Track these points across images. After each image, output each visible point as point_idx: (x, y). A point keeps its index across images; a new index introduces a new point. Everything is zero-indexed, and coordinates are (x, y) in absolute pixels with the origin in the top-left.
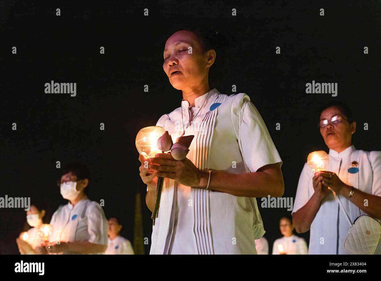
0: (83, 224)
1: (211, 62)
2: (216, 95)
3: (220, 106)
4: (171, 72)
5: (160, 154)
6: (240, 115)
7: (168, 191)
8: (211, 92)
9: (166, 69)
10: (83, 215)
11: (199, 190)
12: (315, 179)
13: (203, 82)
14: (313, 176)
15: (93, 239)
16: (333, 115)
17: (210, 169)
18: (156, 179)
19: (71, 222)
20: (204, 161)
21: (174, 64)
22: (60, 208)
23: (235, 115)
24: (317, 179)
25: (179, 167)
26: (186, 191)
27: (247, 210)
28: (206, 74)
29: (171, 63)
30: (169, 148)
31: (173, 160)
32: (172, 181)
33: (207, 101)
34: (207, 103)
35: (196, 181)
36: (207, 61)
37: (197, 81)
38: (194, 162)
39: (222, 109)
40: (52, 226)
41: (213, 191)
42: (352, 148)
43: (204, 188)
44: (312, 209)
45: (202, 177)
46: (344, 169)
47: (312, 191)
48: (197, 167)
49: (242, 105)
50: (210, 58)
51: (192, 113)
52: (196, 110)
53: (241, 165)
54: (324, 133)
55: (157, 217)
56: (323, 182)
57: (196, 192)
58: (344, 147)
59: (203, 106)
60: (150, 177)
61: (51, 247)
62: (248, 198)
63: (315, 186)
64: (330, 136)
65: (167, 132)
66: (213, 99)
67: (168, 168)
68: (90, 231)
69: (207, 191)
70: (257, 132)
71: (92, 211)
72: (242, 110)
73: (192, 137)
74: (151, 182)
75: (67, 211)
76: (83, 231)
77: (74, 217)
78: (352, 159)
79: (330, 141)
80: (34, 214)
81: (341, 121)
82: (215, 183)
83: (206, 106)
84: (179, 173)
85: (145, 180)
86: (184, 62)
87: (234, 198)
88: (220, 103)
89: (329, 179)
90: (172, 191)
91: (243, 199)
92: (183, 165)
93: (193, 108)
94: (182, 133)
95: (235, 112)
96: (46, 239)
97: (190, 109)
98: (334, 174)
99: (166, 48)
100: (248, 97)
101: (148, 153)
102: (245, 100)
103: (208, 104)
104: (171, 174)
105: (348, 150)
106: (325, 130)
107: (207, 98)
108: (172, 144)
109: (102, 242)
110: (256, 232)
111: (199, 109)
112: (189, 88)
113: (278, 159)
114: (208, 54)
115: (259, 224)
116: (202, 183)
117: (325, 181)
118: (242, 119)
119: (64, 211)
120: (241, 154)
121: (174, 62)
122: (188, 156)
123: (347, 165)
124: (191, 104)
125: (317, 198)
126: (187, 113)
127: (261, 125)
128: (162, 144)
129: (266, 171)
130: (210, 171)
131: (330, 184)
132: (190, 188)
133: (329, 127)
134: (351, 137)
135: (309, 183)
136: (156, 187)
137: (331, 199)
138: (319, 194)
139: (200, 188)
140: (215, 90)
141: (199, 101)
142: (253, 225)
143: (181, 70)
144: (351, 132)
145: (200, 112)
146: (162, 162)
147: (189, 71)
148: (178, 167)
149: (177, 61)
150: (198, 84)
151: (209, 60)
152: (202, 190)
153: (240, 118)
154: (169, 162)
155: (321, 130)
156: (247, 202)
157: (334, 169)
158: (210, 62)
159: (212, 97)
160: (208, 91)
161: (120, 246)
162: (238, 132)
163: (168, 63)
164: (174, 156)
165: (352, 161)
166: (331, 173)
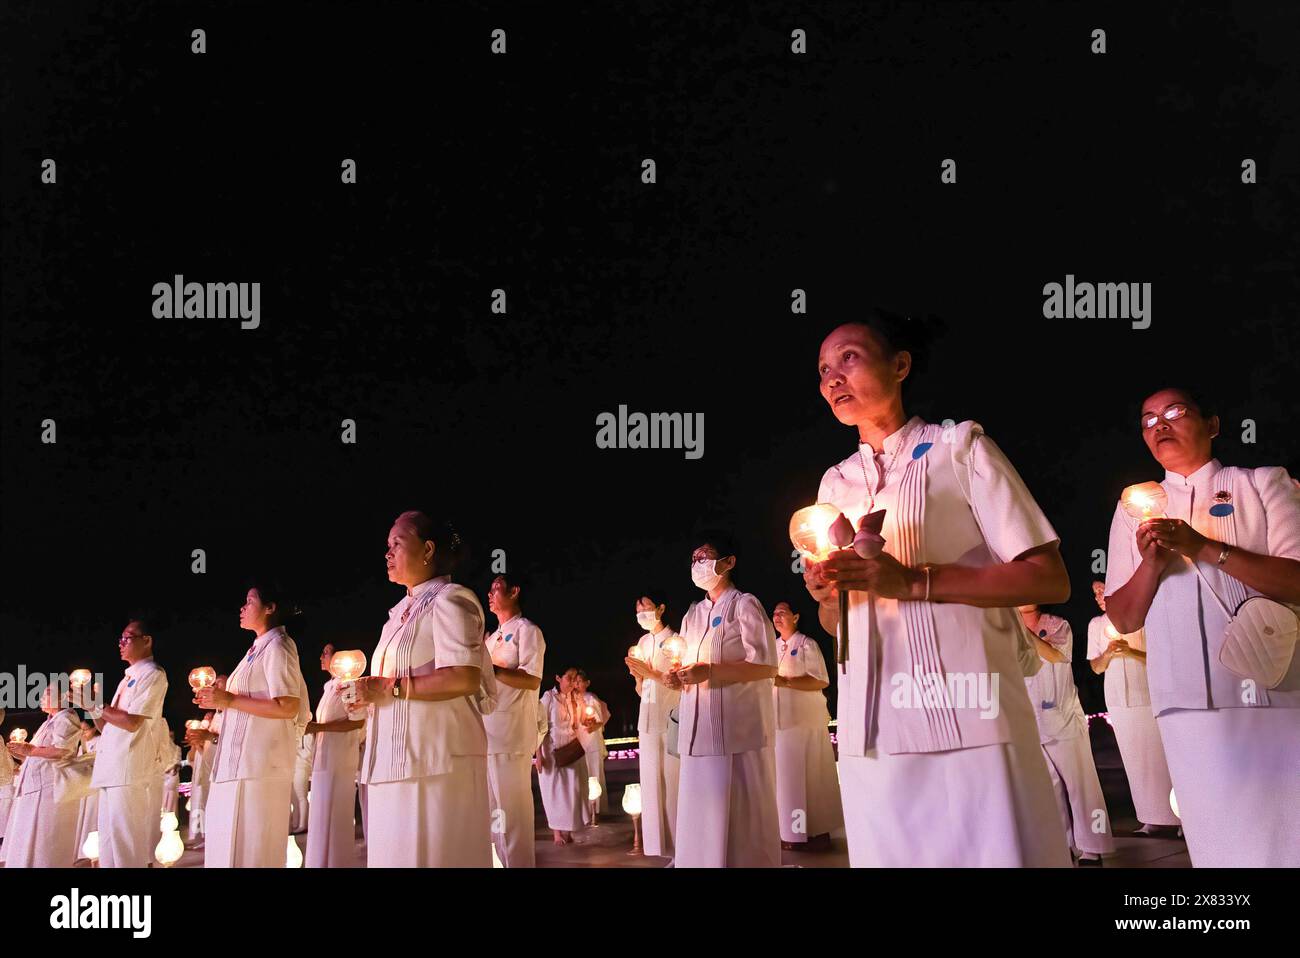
0: (733, 631)
1: (904, 373)
2: (919, 427)
3: (929, 451)
4: (834, 398)
5: (836, 553)
6: (968, 463)
7: (858, 609)
8: (910, 423)
9: (826, 392)
10: (732, 617)
11: (913, 603)
12: (1141, 535)
13: (893, 407)
14: (1138, 529)
15: (752, 655)
16: (1168, 404)
17: (928, 565)
18: (835, 593)
19: (713, 630)
20: (916, 552)
21: (838, 383)
22: (692, 606)
23: (959, 465)
24: (1144, 534)
25: (873, 569)
26: (889, 608)
27: (1005, 630)
28: (895, 395)
29: (832, 383)
30: (850, 540)
31: (860, 559)
32: (863, 594)
33: (905, 440)
34: (905, 444)
35: (905, 589)
36: (895, 372)
37: (882, 408)
38: (897, 557)
39: (934, 456)
40: (683, 639)
41: (939, 602)
42: (1214, 464)
43: (921, 599)
44: (1143, 590)
45: (915, 581)
46: (1202, 509)
47: (1139, 559)
48: (904, 563)
49: (969, 444)
50: (901, 366)
51: (882, 465)
52: (886, 458)
53: (983, 551)
54: (1150, 439)
55: (848, 659)
56: (1158, 541)
57: (908, 608)
58: (1195, 463)
59: (901, 450)
60: (824, 590)
61: (685, 674)
62: (1005, 609)
63: (1143, 549)
64: (1164, 443)
65: (842, 515)
66: (916, 438)
67: (853, 575)
68: (745, 644)
69: (928, 604)
70: (1004, 491)
71: (745, 609)
72: (971, 453)
73: (883, 513)
74: (826, 599)
75: (703, 610)
76: (735, 643)
77: (717, 621)
78: (1215, 488)
79: (1165, 455)
80: (649, 610)
81: (1186, 416)
82: (941, 590)
83: (905, 451)
84: (874, 581)
85: (816, 595)
86: (856, 377)
87: (980, 612)
88: (930, 442)
89: (1171, 534)
90: (865, 609)
91: (996, 613)
92: (877, 565)
93: (882, 456)
94: (869, 505)
95: (960, 459)
96: (674, 661)
97: (876, 458)
98: (1180, 523)
99: (821, 355)
100: (979, 427)
101: (813, 550)
102: (974, 434)
103: (908, 446)
104: (860, 584)
105: (1207, 468)
106: (1153, 434)
107: (905, 436)
108: (854, 534)
109: (768, 661)
110: (1025, 665)
111: (892, 457)
112: (869, 422)
113: (1050, 536)
114: (897, 360)
115: (1029, 651)
116: (916, 590)
117: (1163, 541)
118: (973, 469)
119: (699, 611)
120: (980, 530)
121: (837, 380)
122: (886, 549)
123: (1204, 500)
124: (876, 449)
125: (1149, 571)
126: (872, 465)
127: (1010, 477)
128: (836, 535)
129: (1030, 560)
130: (927, 569)
131: (1173, 544)
132: (896, 601)
133: (1160, 427)
134: (1210, 445)
135: (1131, 539)
136: (836, 605)
137: (1180, 569)
138: (1151, 562)
139: (915, 599)
140: (916, 418)
141: (891, 442)
142: (1019, 654)
143: (852, 393)
144: (1210, 435)
145: (895, 462)
146: (841, 565)
147: (865, 393)
148: (870, 571)
149: (843, 378)
150: (884, 412)
151: (899, 370)
152: (918, 603)
153: (969, 468)
154: (855, 564)
155: (1145, 435)
156: (1003, 615)
157: (1179, 512)
158: (901, 372)
159: (913, 432)
160: (905, 423)
161: (800, 650)
162: (969, 494)
163: (827, 382)
164: (860, 552)
165: (1216, 491)
166: (1175, 521)
